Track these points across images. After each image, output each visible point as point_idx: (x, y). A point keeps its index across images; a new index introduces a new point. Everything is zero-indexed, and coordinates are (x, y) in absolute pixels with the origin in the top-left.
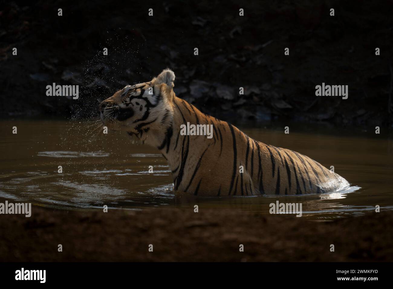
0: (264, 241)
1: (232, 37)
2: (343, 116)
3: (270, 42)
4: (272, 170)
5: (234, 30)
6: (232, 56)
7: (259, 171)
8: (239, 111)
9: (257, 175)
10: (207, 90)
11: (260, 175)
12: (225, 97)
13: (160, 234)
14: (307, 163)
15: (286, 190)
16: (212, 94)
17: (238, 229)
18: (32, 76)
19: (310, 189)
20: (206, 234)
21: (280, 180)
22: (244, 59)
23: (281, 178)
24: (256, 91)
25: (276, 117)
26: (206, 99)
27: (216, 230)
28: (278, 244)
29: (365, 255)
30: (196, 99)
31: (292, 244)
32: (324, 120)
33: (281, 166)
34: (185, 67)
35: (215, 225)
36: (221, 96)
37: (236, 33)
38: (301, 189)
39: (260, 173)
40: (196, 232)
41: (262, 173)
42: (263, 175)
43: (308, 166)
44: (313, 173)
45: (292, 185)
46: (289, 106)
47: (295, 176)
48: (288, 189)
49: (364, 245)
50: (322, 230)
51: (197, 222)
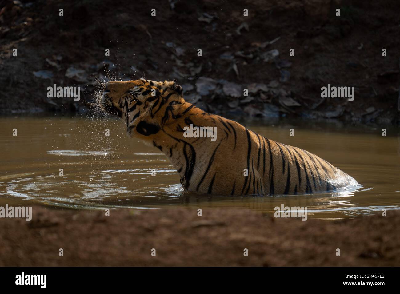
0: (271, 241)
1: (239, 33)
2: (353, 114)
3: (277, 39)
4: (282, 166)
5: (241, 27)
6: (239, 53)
7: (271, 168)
8: (247, 109)
9: (268, 172)
10: (213, 87)
11: (271, 172)
12: (232, 95)
13: (166, 234)
14: (315, 160)
15: (296, 186)
16: (218, 91)
17: (245, 229)
18: (35, 73)
19: (320, 184)
20: (213, 234)
21: (290, 176)
22: (251, 56)
23: (291, 175)
24: (264, 88)
25: (284, 115)
26: (213, 97)
27: (223, 230)
28: (286, 244)
29: (375, 255)
30: (202, 96)
31: (301, 244)
32: (333, 118)
33: (291, 162)
34: (191, 64)
35: (222, 225)
36: (227, 94)
37: (243, 30)
38: (311, 185)
39: (272, 170)
40: (203, 232)
41: (273, 170)
42: (274, 172)
43: (317, 163)
44: (322, 169)
45: (302, 181)
46: (297, 104)
47: (304, 172)
48: (298, 185)
49: (374, 245)
50: (330, 230)
51: (204, 222)
